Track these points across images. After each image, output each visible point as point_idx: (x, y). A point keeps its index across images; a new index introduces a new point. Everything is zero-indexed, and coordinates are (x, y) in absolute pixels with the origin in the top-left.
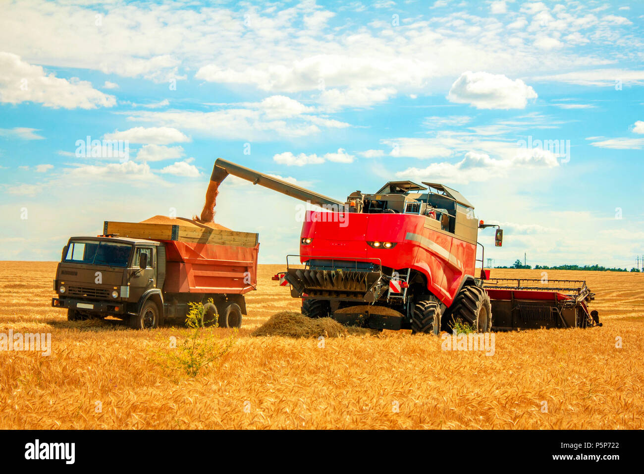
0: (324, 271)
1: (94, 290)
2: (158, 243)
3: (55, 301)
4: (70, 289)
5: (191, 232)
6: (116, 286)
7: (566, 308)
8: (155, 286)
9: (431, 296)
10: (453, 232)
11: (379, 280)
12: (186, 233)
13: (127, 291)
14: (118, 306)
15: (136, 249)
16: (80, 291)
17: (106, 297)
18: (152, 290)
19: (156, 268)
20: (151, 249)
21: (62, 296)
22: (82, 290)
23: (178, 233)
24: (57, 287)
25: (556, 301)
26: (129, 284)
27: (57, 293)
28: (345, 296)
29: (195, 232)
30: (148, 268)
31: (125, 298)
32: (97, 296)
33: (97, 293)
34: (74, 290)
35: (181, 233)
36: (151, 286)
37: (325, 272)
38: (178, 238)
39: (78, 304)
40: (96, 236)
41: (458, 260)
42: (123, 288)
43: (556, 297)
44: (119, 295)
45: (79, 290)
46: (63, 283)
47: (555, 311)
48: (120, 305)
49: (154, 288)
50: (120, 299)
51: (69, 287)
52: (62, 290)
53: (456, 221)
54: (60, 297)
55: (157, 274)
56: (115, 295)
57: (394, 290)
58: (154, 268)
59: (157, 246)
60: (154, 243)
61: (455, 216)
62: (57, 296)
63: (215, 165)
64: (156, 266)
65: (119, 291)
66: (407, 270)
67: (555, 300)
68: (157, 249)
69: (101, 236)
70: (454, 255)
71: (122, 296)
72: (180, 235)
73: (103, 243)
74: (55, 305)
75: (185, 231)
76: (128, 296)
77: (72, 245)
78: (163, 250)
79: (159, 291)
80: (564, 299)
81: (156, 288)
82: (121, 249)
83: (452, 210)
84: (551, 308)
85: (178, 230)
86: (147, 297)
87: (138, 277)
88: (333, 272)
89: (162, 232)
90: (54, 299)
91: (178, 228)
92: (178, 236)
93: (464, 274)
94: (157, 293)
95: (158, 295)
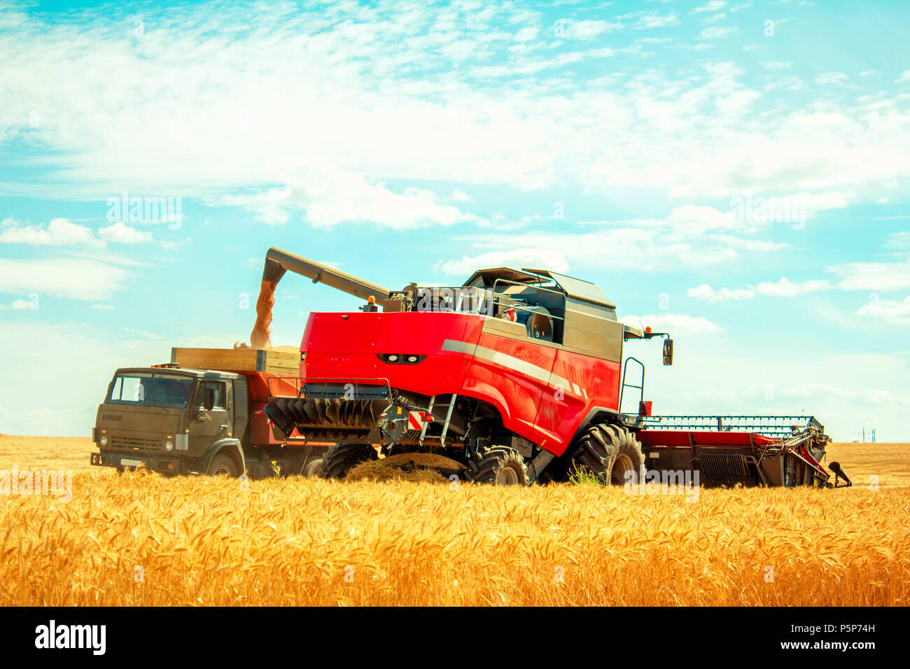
0: (316, 399)
1: (143, 440)
2: (235, 376)
3: (95, 456)
4: (114, 440)
5: (287, 359)
6: (170, 434)
7: (768, 457)
8: (230, 434)
9: (514, 439)
10: (560, 342)
11: (385, 410)
12: (279, 361)
13: (184, 440)
14: (172, 463)
15: (198, 383)
16: (126, 443)
17: (157, 450)
18: (226, 439)
19: (232, 410)
20: (224, 384)
21: (104, 450)
22: (127, 441)
23: (265, 362)
24: (97, 438)
25: (753, 447)
26: (187, 431)
27: (98, 446)
28: (356, 436)
29: (293, 360)
30: (216, 409)
31: (183, 451)
32: (146, 449)
33: (147, 444)
34: (119, 442)
35: (269, 361)
36: (223, 435)
37: (317, 401)
38: (265, 369)
39: (122, 460)
40: (149, 367)
41: (574, 385)
42: (178, 437)
43: (752, 440)
44: (174, 447)
45: (125, 441)
46: (104, 432)
47: (751, 462)
48: (174, 461)
49: (229, 437)
50: (175, 453)
51: (113, 437)
52: (104, 441)
53: (565, 325)
54: (101, 450)
55: (234, 419)
56: (169, 447)
57: (414, 427)
58: (229, 409)
59: (233, 380)
60: (228, 376)
61: (563, 317)
62: (97, 450)
63: (267, 258)
64: (231, 406)
65: (173, 441)
66: (450, 397)
67: (750, 445)
68: (233, 384)
69: (155, 366)
70: (563, 377)
71: (178, 447)
72: (267, 364)
73: (157, 376)
74: (94, 462)
75: (277, 358)
76: (186, 448)
77: (119, 380)
78: (243, 385)
79: (236, 442)
80: (766, 442)
81: (233, 437)
82: (182, 383)
83: (558, 310)
84: (744, 458)
85: (265, 357)
86: (217, 450)
87: (203, 421)
88: (327, 400)
89: (244, 361)
90: (93, 454)
91: (266, 354)
92: (265, 365)
93: (590, 407)
94: (234, 444)
95: (235, 447)
